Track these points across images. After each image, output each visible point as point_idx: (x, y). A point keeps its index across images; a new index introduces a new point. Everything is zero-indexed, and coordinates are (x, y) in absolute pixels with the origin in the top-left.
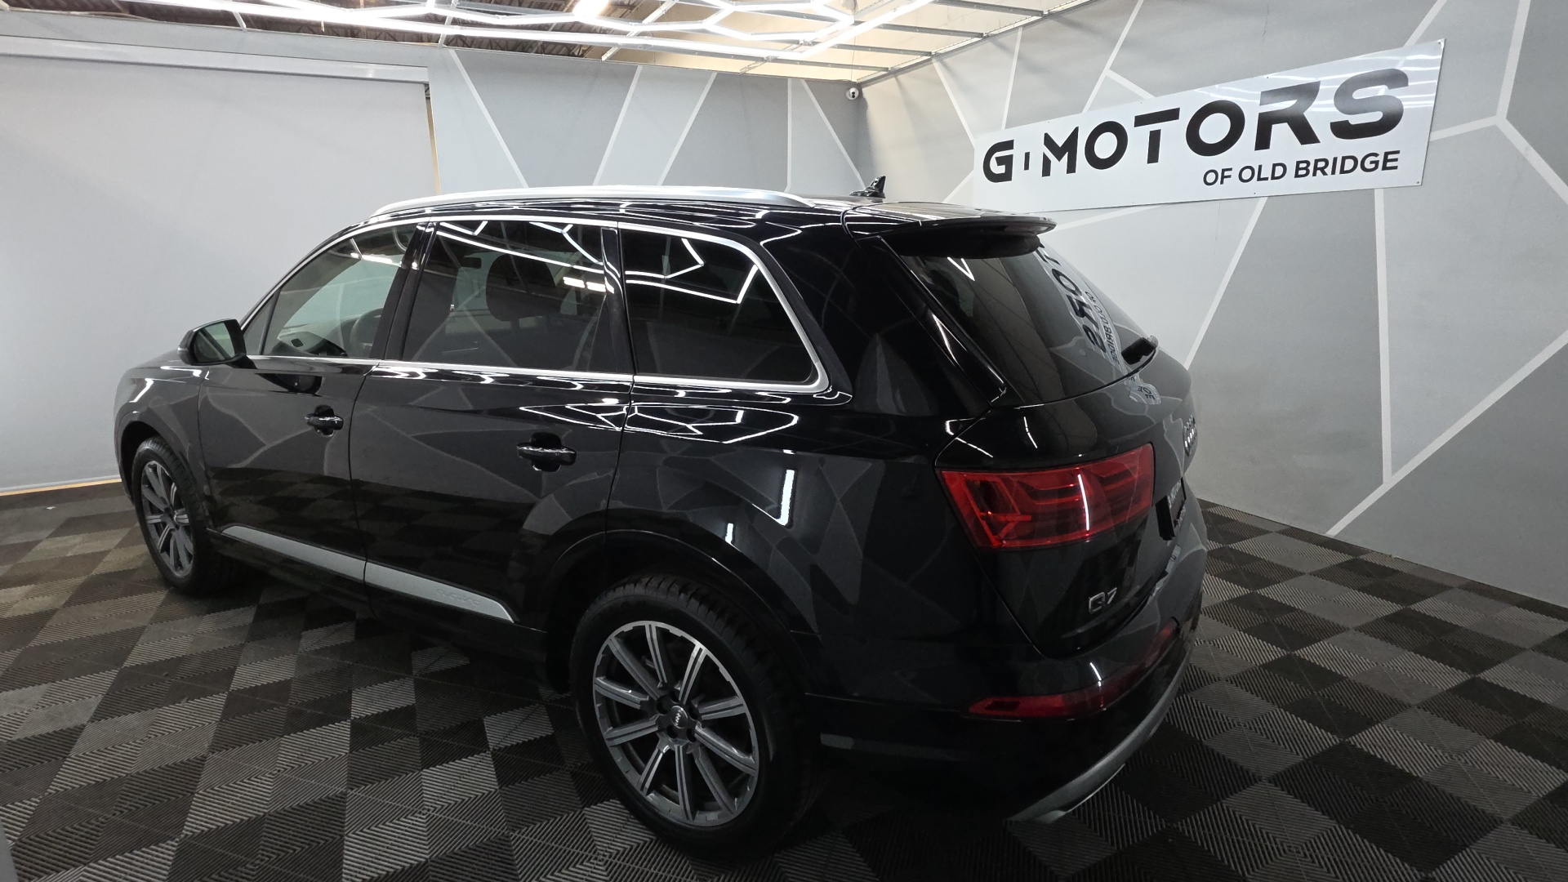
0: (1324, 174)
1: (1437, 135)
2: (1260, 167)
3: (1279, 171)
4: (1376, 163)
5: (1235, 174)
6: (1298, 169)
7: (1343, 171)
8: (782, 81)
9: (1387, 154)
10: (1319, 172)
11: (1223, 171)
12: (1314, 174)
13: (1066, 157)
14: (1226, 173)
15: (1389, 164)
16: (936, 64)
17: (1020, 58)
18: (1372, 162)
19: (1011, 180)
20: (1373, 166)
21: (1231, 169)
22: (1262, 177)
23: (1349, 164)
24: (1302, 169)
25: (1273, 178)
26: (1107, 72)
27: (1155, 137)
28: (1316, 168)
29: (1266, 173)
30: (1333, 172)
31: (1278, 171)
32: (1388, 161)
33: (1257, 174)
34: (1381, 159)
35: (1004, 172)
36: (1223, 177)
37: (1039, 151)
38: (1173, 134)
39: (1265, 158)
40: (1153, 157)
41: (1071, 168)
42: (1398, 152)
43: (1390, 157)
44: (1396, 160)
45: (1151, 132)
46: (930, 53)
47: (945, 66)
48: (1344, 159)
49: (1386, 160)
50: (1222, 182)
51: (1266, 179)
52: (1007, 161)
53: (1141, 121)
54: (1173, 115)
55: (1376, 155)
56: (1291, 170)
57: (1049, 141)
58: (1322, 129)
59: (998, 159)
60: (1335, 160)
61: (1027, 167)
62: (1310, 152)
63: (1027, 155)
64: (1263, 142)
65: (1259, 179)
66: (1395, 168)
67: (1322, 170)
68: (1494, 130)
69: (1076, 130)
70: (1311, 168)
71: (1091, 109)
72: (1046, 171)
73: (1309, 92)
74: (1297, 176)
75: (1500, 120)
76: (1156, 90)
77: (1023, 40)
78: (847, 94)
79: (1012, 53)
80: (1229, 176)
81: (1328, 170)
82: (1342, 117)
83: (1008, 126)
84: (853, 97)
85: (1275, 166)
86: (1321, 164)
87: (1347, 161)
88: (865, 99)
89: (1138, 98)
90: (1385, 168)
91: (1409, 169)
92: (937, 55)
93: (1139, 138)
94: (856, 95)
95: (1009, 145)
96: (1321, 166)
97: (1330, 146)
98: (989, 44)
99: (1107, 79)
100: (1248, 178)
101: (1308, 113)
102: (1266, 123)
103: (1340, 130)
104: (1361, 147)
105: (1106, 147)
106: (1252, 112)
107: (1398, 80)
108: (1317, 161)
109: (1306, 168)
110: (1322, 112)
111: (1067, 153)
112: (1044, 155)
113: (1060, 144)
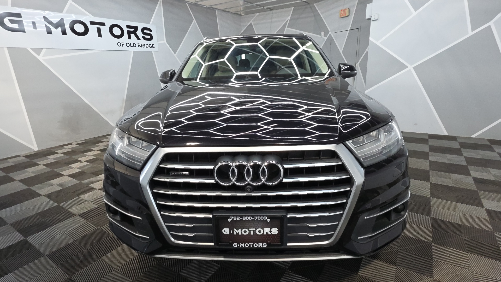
1: (159, 42)
2: (130, 43)
3: (135, 45)
5: (125, 44)
6: (138, 45)
11: (122, 43)
14: (123, 44)
15: (153, 47)
19: (24, 32)
20: (151, 47)
21: (124, 43)
23: (147, 46)
24: (139, 45)
25: (134, 47)
27: (99, 30)
28: (142, 46)
29: (132, 45)
30: (145, 47)
33: (130, 45)
34: (152, 45)
36: (122, 45)
38: (105, 30)
40: (100, 35)
41: (64, 33)
45: (97, 28)
48: (146, 44)
49: (153, 46)
50: (122, 46)
51: (132, 47)
52: (19, 23)
53: (92, 23)
54: (103, 24)
57: (47, 20)
58: (141, 37)
59: (9, 20)
60: (145, 44)
62: (139, 42)
63: (33, 23)
64: (130, 38)
65: (131, 47)
68: (165, 43)
69: (63, 19)
70: (141, 45)
72: (49, 32)
73: (136, 28)
74: (138, 47)
75: (165, 41)
76: (95, 15)
80: (124, 45)
81: (144, 46)
82: (144, 36)
83: (14, 6)
86: (142, 45)
90: (153, 48)
91: (156, 48)
93: (93, 29)
95: (17, 15)
97: (142, 41)
99: (71, 4)
100: (128, 46)
101: (137, 33)
102: (129, 33)
103: (144, 38)
104: (148, 42)
105: (79, 28)
106: (126, 30)
107: (151, 31)
108: (141, 44)
109: (140, 45)
110: (139, 33)
111: (60, 27)
112: (45, 24)
113: (55, 22)
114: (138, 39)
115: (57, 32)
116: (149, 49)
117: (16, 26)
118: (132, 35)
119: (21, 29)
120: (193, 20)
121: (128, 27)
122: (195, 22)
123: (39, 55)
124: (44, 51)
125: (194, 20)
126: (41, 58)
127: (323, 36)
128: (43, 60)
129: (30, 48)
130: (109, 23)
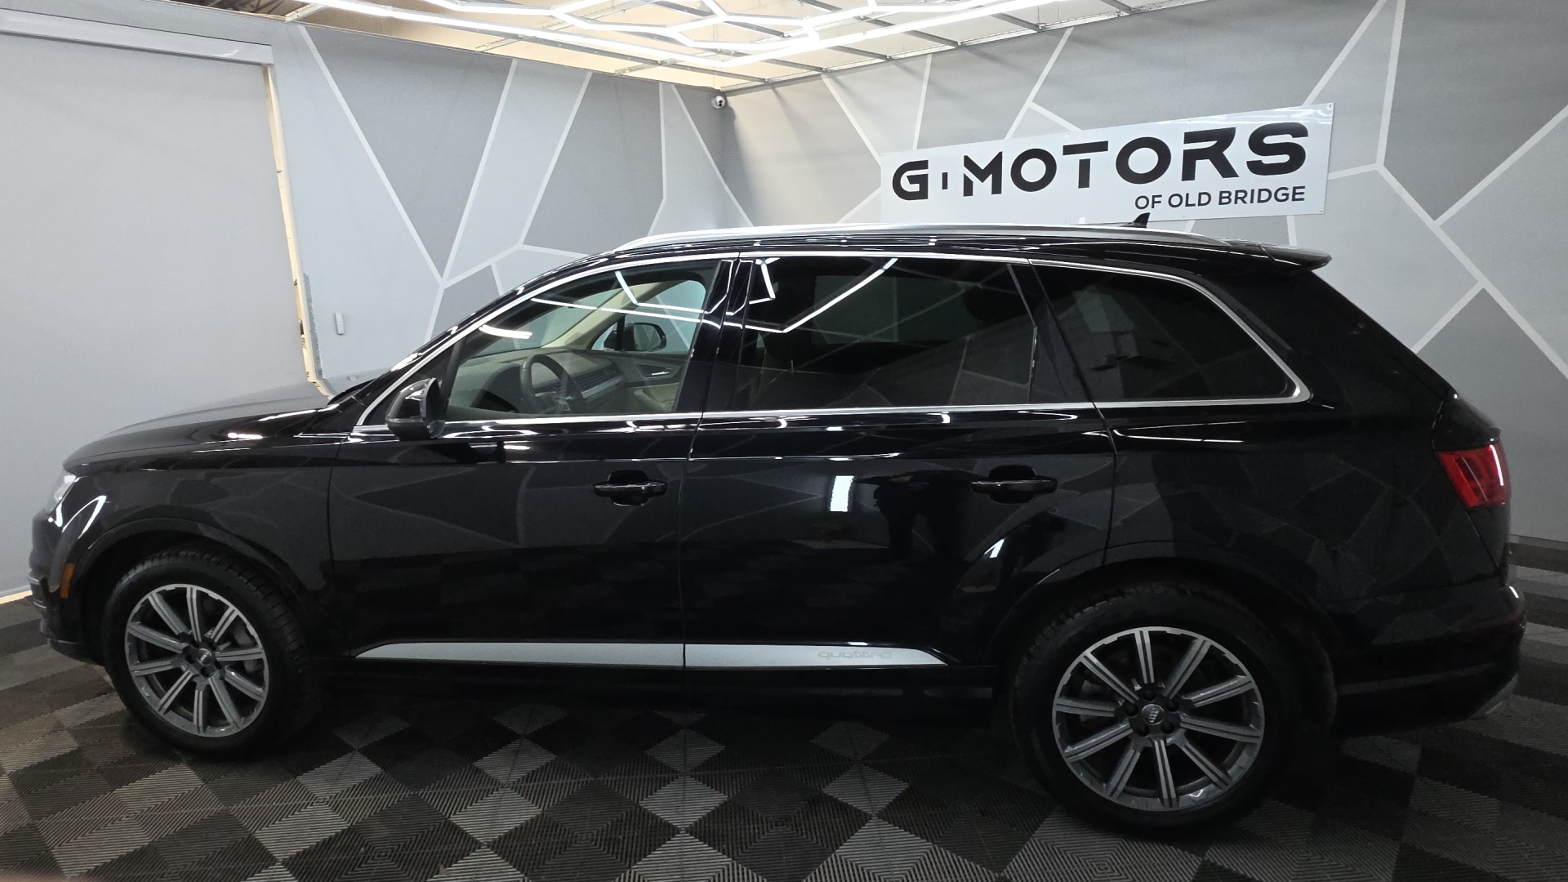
0: (1245, 202)
1: (1334, 175)
2: (1187, 195)
4: (1287, 195)
5: (1164, 200)
6: (1221, 198)
7: (1259, 201)
8: (654, 84)
9: (1295, 188)
10: (1239, 201)
11: (1154, 197)
12: (1236, 202)
13: (989, 179)
14: (1156, 199)
15: (1297, 197)
16: (827, 81)
17: (930, 82)
18: (1283, 195)
19: (926, 198)
20: (1285, 197)
21: (1160, 196)
22: (1189, 203)
23: (1265, 195)
24: (1224, 198)
25: (1200, 204)
26: (1029, 104)
27: (1085, 166)
28: (1237, 198)
29: (1193, 199)
30: (1252, 202)
31: (1204, 199)
32: (1296, 194)
33: (1185, 201)
34: (1290, 192)
35: (918, 190)
36: (1154, 202)
37: (958, 173)
38: (1103, 165)
39: (1191, 188)
40: (1084, 181)
42: (1303, 187)
43: (1297, 191)
44: (1302, 193)
45: (1080, 161)
46: (821, 69)
47: (837, 81)
48: (1260, 191)
49: (1294, 193)
50: (1153, 207)
51: (1194, 205)
52: (923, 181)
53: (1069, 150)
54: (1102, 146)
55: (1286, 189)
56: (1215, 198)
57: (969, 163)
58: (1240, 166)
59: (910, 178)
60: (1253, 191)
61: (945, 186)
62: (1230, 184)
63: (945, 176)
64: (1188, 173)
65: (1187, 205)
66: (1302, 199)
67: (1242, 199)
68: (1375, 173)
69: (1000, 156)
70: (1233, 197)
71: (1014, 136)
72: (968, 189)
73: (1225, 137)
74: (1221, 203)
75: (1379, 166)
76: (1083, 124)
77: (933, 65)
78: (713, 102)
79: (920, 77)
80: (1159, 202)
81: (1248, 199)
82: (1256, 157)
83: (921, 145)
84: (720, 105)
85: (1200, 194)
86: (1241, 195)
87: (1262, 192)
88: (731, 109)
89: (1064, 129)
90: (1294, 199)
91: (1314, 200)
92: (826, 72)
93: (1068, 166)
94: (723, 104)
95: (923, 165)
96: (1240, 196)
97: (1247, 180)
98: (892, 67)
99: (1029, 110)
100: (1177, 203)
101: (1226, 153)
102: (1190, 159)
103: (1256, 167)
104: (1273, 182)
105: (1034, 170)
106: (1178, 150)
108: (1237, 192)
109: (1228, 197)
110: (1239, 153)
111: (991, 176)
112: (965, 176)
113: (983, 167)
115: (983, 187)
116: (1272, 208)
117: (916, 188)
118: (1204, 167)
119: (922, 194)
121: (1190, 137)
130: (1120, 139)
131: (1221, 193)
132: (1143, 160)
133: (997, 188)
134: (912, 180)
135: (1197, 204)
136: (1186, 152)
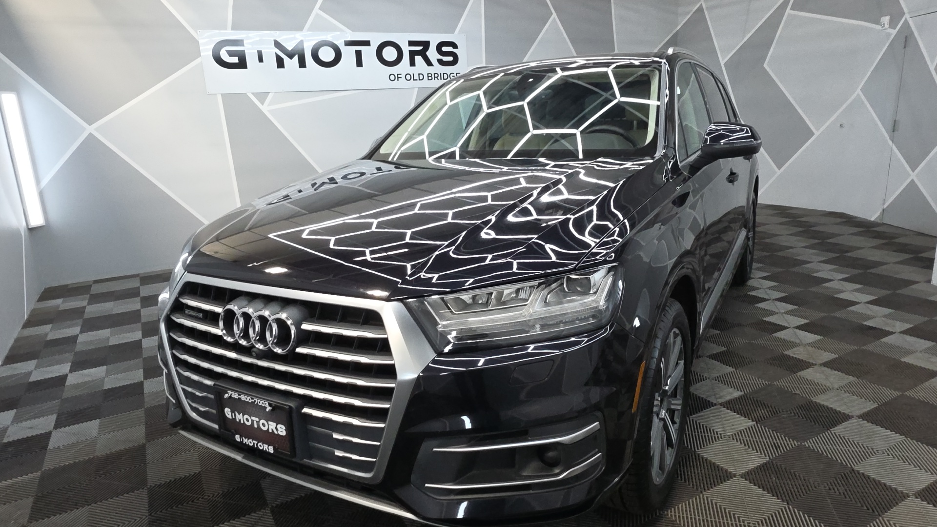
0: (438, 79)
2: (413, 74)
3: (421, 77)
5: (403, 76)
6: (428, 77)
10: (436, 78)
11: (398, 75)
12: (434, 79)
13: (296, 58)
14: (399, 76)
18: (453, 76)
19: (246, 68)
21: (401, 74)
23: (445, 76)
25: (419, 80)
26: (316, 10)
27: (359, 54)
28: (435, 77)
29: (416, 77)
30: (441, 79)
31: (421, 75)
33: (412, 77)
34: (455, 75)
35: (237, 62)
36: (398, 78)
37: (271, 52)
38: (368, 54)
39: (415, 71)
40: (359, 63)
45: (356, 50)
48: (444, 74)
50: (398, 80)
51: (417, 80)
52: (240, 55)
53: (348, 43)
54: (367, 43)
55: (453, 73)
56: (426, 77)
57: (277, 44)
58: (434, 61)
59: (227, 51)
60: (441, 74)
61: (261, 60)
62: (431, 70)
63: (259, 52)
64: (413, 63)
65: (414, 80)
67: (437, 77)
69: (301, 43)
70: (433, 76)
72: (280, 64)
73: (426, 45)
74: (428, 79)
80: (401, 77)
81: (439, 78)
82: (440, 57)
85: (419, 74)
86: (436, 75)
93: (349, 54)
95: (239, 43)
97: (438, 68)
99: (317, 14)
100: (409, 79)
101: (427, 53)
102: (412, 54)
103: (440, 62)
104: (448, 69)
105: (327, 55)
106: (406, 49)
107: (455, 46)
108: (434, 74)
109: (431, 76)
110: (432, 54)
111: (297, 56)
112: (276, 53)
113: (290, 48)
114: (429, 63)
115: (292, 64)
117: (235, 60)
118: (419, 59)
119: (242, 64)
120: (552, 14)
121: (411, 43)
122: (554, 18)
123: (263, 104)
124: (270, 96)
125: (554, 15)
126: (265, 108)
127: (887, 26)
128: (268, 111)
129: (252, 93)
130: (376, 40)
131: (428, 74)
132: (390, 54)
133: (302, 64)
134: (231, 54)
135: (418, 79)
136: (410, 51)
